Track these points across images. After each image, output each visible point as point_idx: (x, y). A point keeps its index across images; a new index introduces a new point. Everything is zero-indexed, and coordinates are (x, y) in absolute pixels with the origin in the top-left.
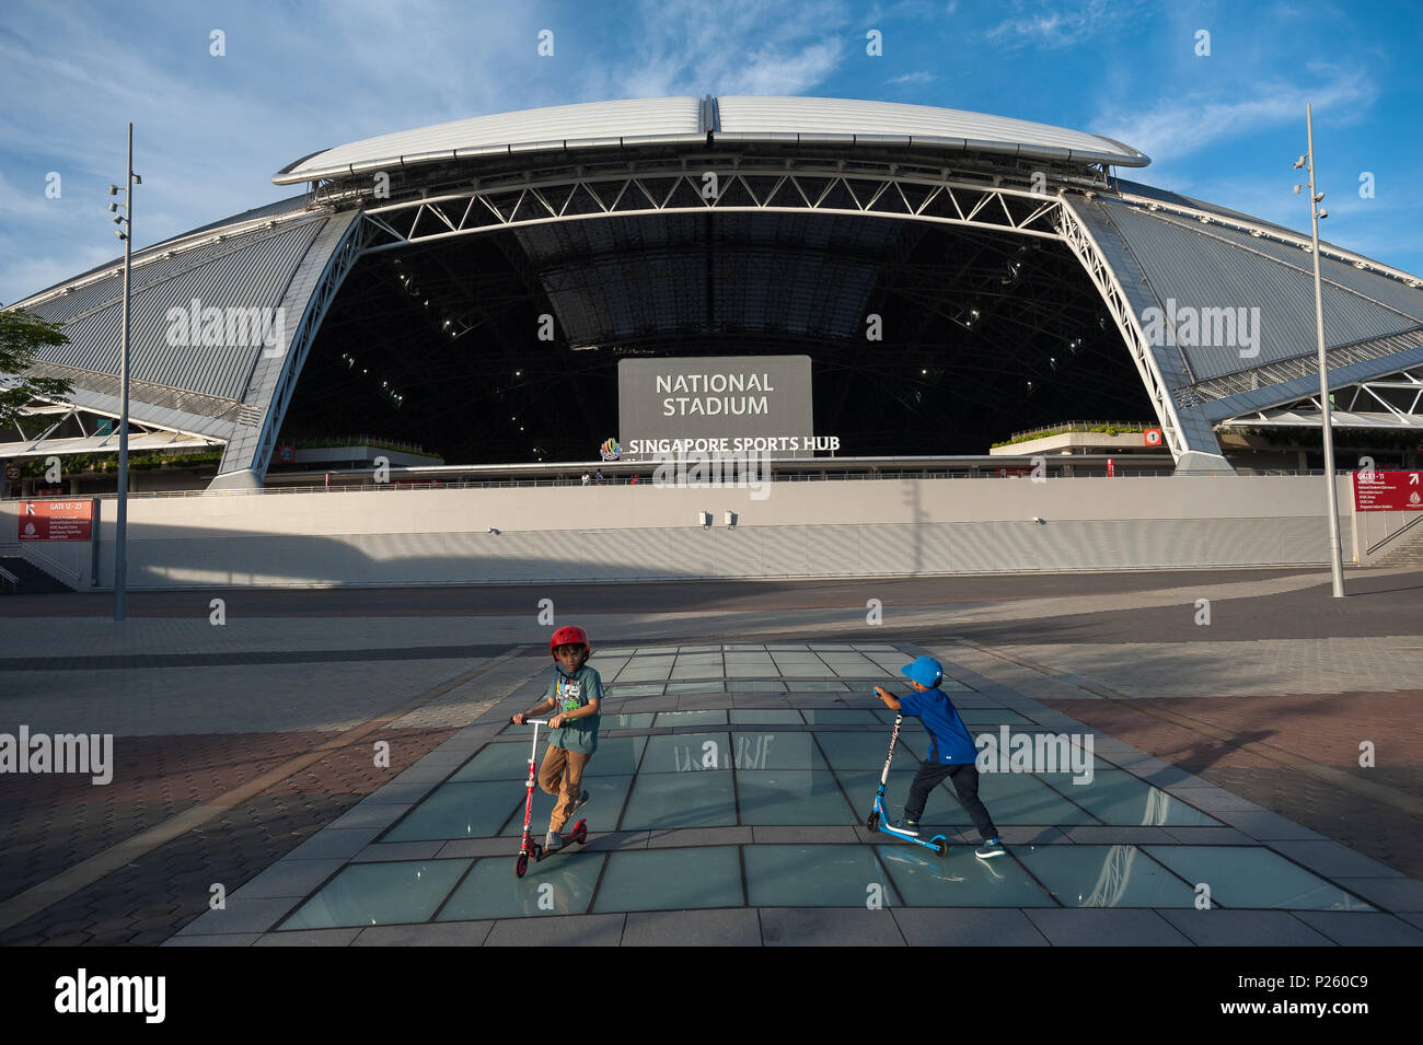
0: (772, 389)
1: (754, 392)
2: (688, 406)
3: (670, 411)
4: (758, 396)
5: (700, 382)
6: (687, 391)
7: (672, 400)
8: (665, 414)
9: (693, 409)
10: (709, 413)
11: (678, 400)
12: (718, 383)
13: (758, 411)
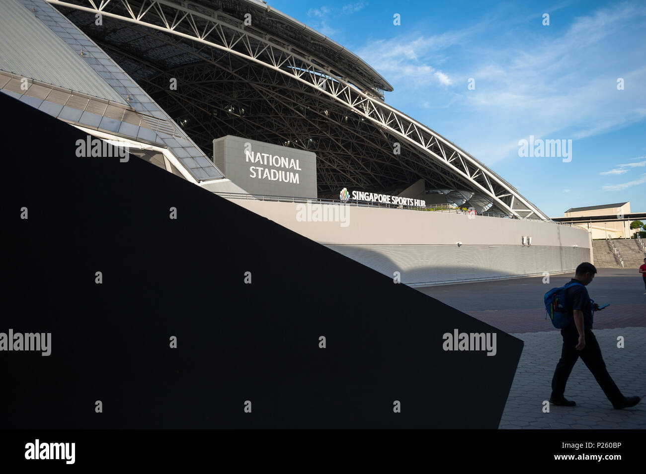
0: (300, 169)
1: (292, 170)
2: (263, 172)
3: (253, 174)
4: (295, 172)
5: (268, 158)
6: (262, 163)
7: (254, 168)
8: (251, 176)
9: (265, 176)
10: (273, 179)
11: (257, 168)
12: (277, 160)
13: (295, 182)
